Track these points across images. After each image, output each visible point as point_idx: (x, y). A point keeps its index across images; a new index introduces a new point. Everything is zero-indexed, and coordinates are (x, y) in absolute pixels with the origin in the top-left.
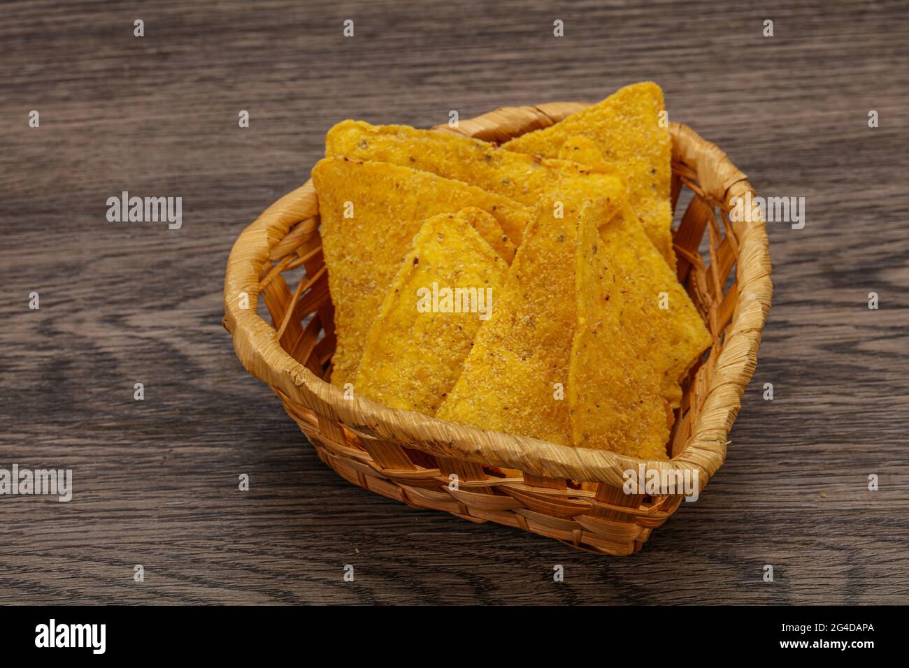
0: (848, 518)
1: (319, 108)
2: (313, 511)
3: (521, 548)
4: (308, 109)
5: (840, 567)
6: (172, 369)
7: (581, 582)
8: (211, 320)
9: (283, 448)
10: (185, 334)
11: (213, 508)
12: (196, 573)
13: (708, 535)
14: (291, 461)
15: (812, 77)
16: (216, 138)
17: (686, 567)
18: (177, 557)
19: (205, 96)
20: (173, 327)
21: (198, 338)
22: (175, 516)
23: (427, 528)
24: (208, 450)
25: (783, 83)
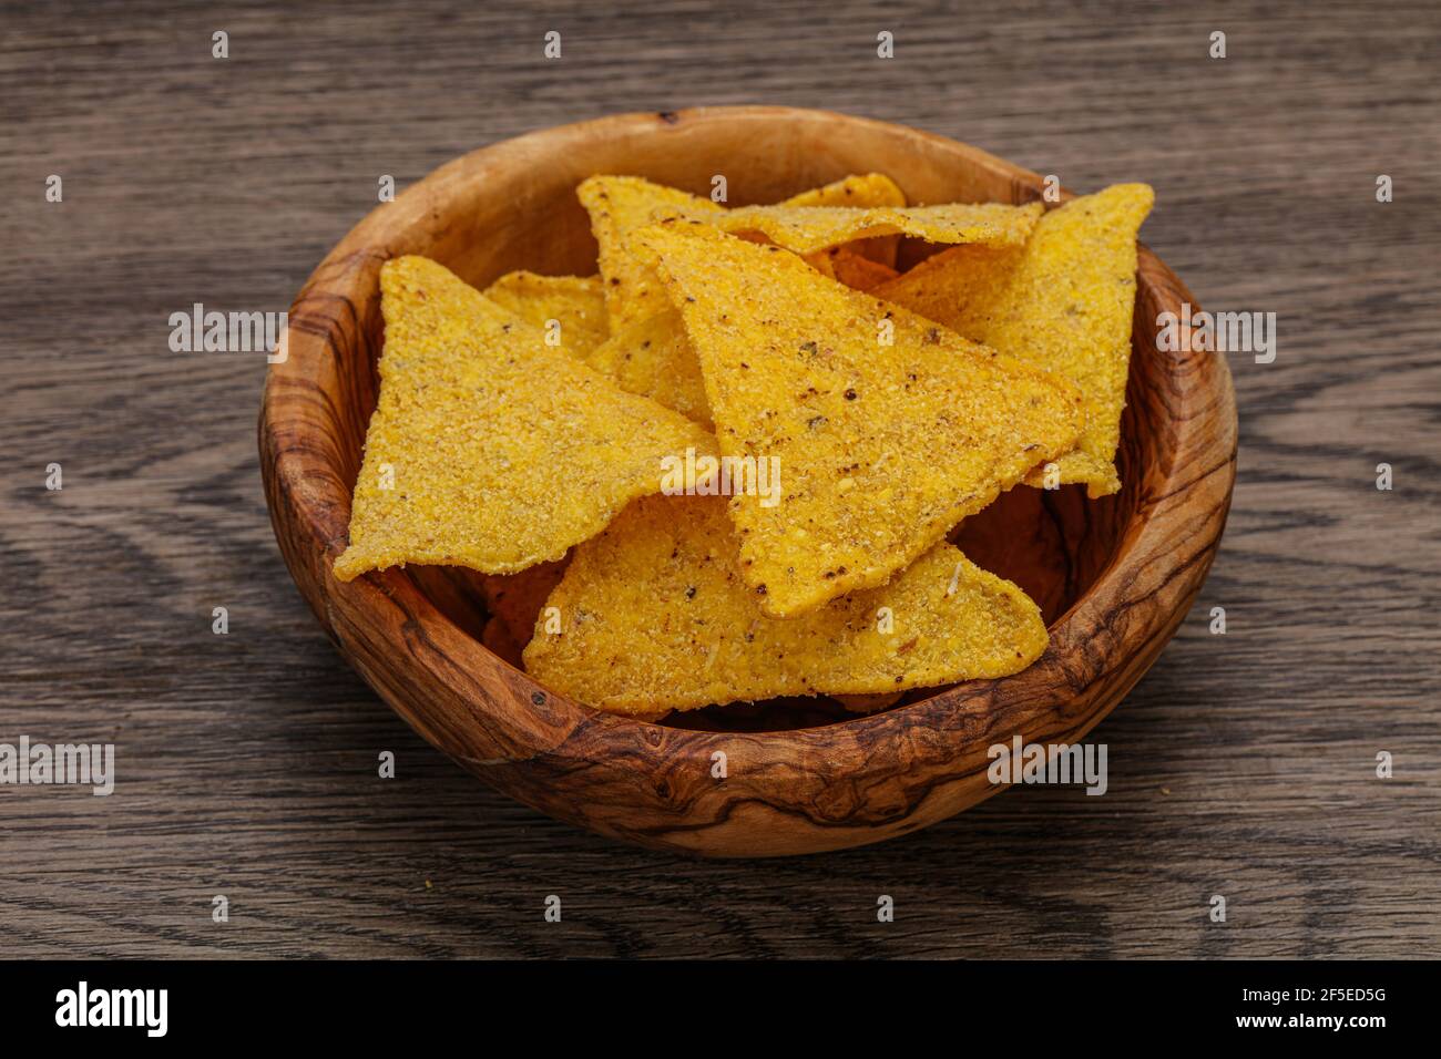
0: (1204, 829)
1: (363, 139)
2: (356, 818)
3: (690, 880)
4: (346, 141)
5: (1190, 911)
6: (129, 580)
7: (783, 936)
8: (191, 496)
9: (309, 711)
10: (149, 520)
11: (196, 813)
12: (169, 921)
13: (983, 858)
14: (322, 733)
15: (1149, 93)
16: (196, 189)
17: (950, 910)
18: (140, 894)
19: (177, 117)
20: (129, 508)
21: (169, 527)
22: (135, 826)
23: (541, 846)
24: (188, 715)
25: (1103, 103)
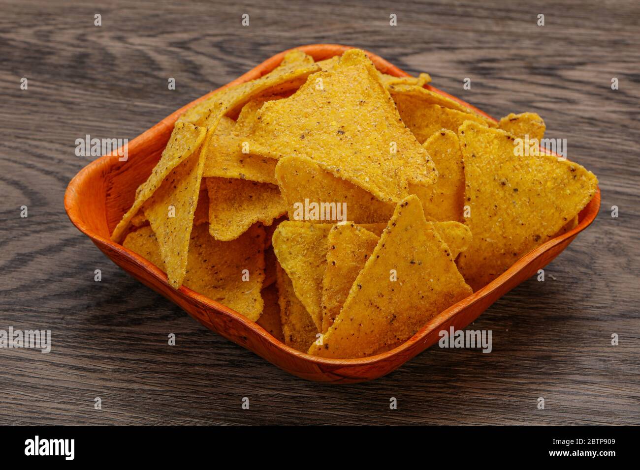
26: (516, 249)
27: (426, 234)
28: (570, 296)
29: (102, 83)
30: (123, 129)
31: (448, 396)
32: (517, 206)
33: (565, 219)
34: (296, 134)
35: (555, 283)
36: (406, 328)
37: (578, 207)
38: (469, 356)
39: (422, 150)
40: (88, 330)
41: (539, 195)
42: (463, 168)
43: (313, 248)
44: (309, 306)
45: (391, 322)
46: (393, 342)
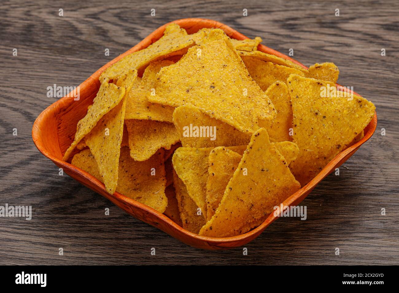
26: (326, 154)
27: (271, 152)
28: (358, 180)
29: (45, 45)
30: (61, 77)
31: (287, 252)
32: (325, 127)
33: (356, 133)
34: (183, 89)
35: (348, 171)
36: (260, 212)
37: (364, 125)
38: (298, 224)
39: (265, 96)
40: (52, 218)
41: (339, 119)
42: (291, 105)
43: (198, 164)
44: (198, 202)
45: (250, 209)
46: (252, 221)
